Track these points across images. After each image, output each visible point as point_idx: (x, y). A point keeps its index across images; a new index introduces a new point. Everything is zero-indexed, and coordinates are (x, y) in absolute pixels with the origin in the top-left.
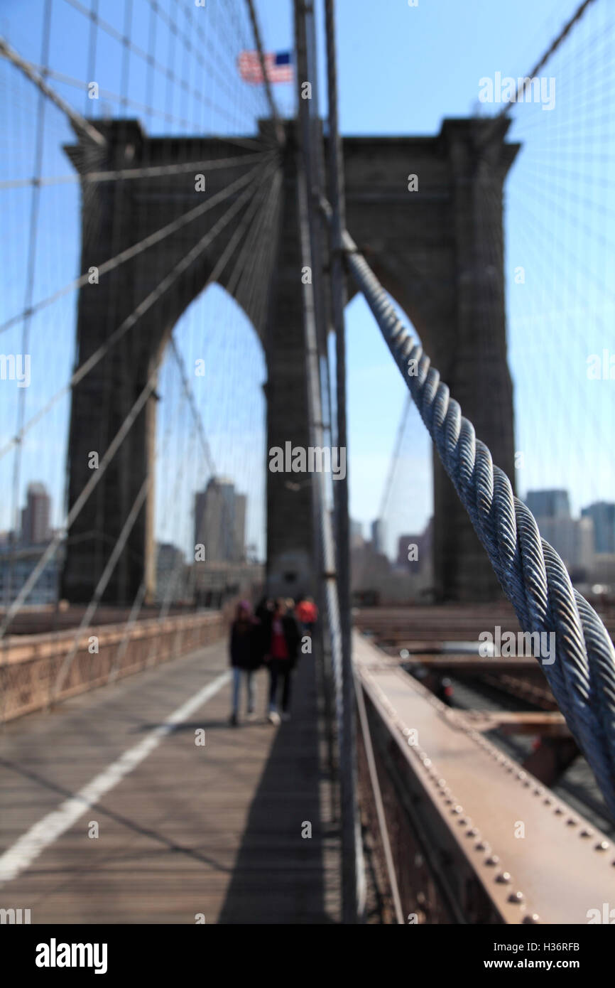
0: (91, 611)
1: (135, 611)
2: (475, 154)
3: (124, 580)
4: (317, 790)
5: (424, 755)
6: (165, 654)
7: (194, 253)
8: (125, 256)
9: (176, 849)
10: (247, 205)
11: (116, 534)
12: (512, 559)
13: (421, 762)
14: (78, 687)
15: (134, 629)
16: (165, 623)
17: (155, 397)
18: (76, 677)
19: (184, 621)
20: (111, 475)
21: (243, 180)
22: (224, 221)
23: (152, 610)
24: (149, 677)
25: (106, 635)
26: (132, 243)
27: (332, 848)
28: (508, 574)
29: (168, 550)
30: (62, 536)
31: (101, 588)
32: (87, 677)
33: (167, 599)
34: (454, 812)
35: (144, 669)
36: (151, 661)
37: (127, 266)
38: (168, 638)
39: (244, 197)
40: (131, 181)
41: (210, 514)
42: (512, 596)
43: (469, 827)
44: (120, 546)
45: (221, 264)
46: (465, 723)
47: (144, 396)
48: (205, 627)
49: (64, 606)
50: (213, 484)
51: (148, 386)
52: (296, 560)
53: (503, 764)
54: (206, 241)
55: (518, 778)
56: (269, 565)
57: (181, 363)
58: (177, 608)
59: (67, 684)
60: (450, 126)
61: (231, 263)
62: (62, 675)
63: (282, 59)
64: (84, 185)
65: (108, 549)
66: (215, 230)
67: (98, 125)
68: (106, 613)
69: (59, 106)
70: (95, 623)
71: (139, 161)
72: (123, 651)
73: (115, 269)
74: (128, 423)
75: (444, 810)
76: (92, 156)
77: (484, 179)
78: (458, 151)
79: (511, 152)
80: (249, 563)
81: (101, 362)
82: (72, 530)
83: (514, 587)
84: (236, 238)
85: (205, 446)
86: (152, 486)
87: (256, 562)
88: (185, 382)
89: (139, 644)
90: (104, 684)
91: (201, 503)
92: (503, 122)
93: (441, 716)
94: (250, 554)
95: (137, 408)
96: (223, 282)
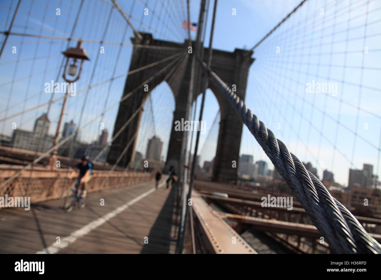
0: (114, 167)
1: (127, 169)
2: (242, 59)
3: (125, 160)
4: (170, 228)
5: (205, 222)
6: (133, 182)
7: (161, 71)
8: (142, 68)
9: (128, 237)
10: (178, 61)
11: (125, 146)
12: (279, 153)
13: (205, 224)
14: (107, 187)
15: (126, 174)
16: (135, 174)
17: (142, 110)
18: (107, 184)
19: (140, 175)
20: (127, 130)
21: (178, 54)
22: (171, 64)
23: (131, 170)
24: (128, 188)
25: (117, 174)
26: (144, 66)
27: (173, 245)
28: (278, 158)
29: (139, 154)
30: (110, 144)
31: (118, 161)
32: (111, 184)
33: (136, 167)
34: (213, 240)
35: (127, 186)
36: (129, 184)
37: (142, 72)
38: (135, 178)
39: (177, 59)
40: (147, 49)
41: (152, 145)
42: (279, 165)
43: (217, 244)
44: (126, 150)
45: (167, 76)
46: (218, 215)
47: (139, 109)
48: (146, 177)
49: (107, 164)
50: (154, 138)
51: (141, 106)
52: (174, 163)
53: (228, 229)
54: (165, 69)
55: (232, 233)
56: (167, 163)
57: (151, 102)
58: (138, 170)
59: (105, 186)
60: (237, 51)
61: (170, 77)
62: (103, 183)
63: (194, 25)
64: (134, 48)
65: (122, 150)
66: (168, 66)
67: (141, 34)
68: (119, 168)
69: (132, 27)
70: (115, 170)
71: (150, 44)
72: (122, 180)
73: (138, 72)
74: (134, 115)
75: (211, 239)
76: (138, 41)
77: (244, 66)
78: (238, 58)
79: (252, 61)
80: (161, 161)
81: (130, 97)
82: (113, 143)
83: (280, 162)
84: (173, 70)
85: (154, 126)
86: (137, 136)
87: (163, 161)
88: (151, 107)
89: (126, 178)
90: (115, 188)
91: (150, 142)
92: (251, 52)
93: (211, 212)
94: (161, 159)
95: (137, 112)
96: (167, 81)
